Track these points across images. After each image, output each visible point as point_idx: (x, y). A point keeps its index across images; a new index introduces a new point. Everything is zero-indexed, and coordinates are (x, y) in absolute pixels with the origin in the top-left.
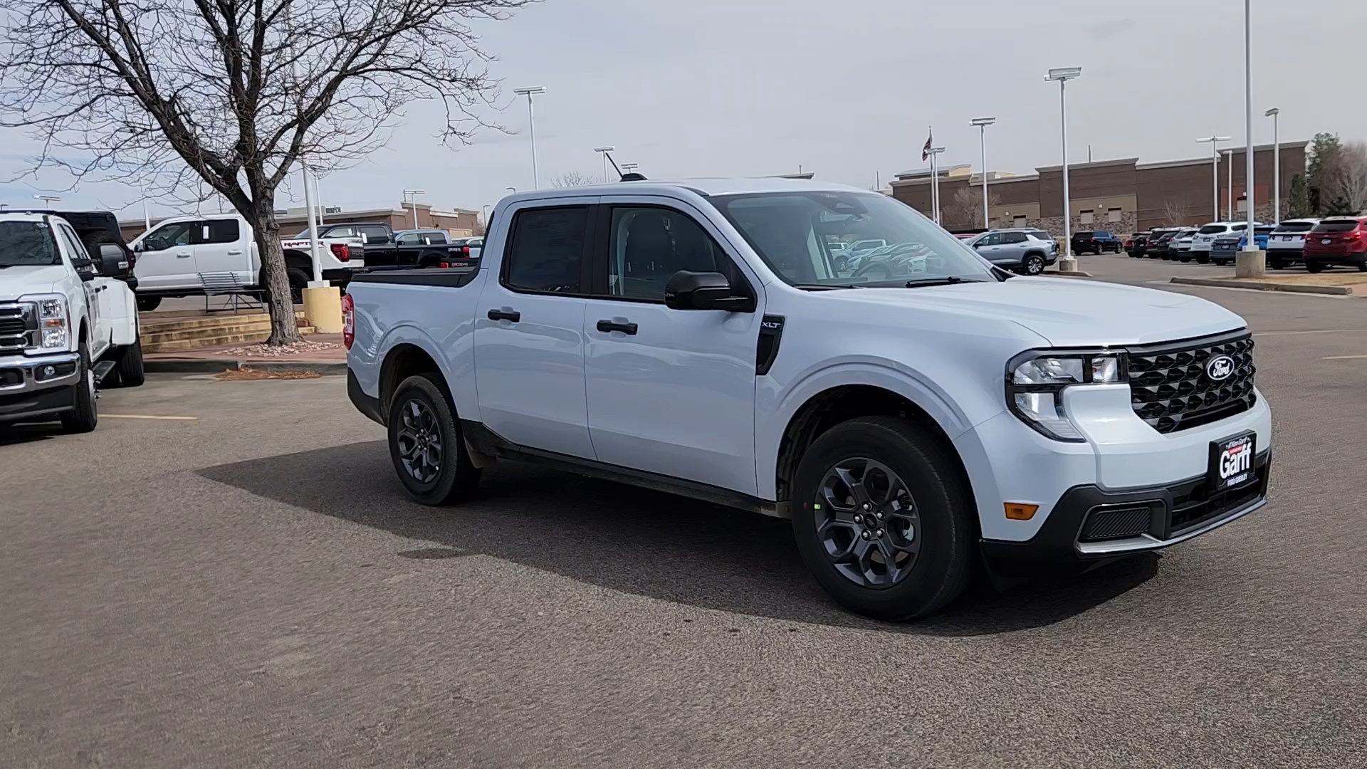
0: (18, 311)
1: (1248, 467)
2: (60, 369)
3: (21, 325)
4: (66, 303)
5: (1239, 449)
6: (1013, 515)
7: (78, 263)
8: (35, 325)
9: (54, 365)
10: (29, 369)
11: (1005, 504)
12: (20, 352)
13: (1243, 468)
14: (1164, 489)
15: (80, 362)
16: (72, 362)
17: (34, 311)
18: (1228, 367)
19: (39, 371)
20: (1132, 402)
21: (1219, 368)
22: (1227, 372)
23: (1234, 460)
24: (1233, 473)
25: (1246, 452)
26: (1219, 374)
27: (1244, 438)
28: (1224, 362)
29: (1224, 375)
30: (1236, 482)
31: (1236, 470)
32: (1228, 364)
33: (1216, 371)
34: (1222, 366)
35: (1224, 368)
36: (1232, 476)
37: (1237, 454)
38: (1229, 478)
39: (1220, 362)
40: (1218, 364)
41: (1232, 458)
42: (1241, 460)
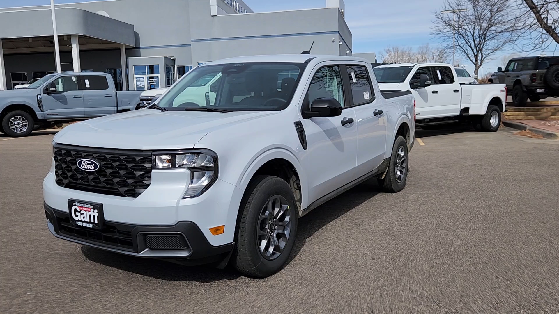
1: (96, 222)
5: (87, 209)
7: (413, 82)
18: (93, 166)
21: (86, 165)
22: (92, 168)
23: (83, 214)
24: (83, 220)
25: (94, 214)
26: (85, 167)
27: (88, 204)
28: (89, 162)
29: (89, 169)
30: (84, 225)
31: (85, 220)
32: (94, 164)
33: (83, 166)
34: (88, 164)
35: (90, 166)
36: (81, 221)
37: (86, 211)
38: (79, 221)
39: (86, 162)
40: (85, 162)
41: (82, 212)
42: (90, 216)
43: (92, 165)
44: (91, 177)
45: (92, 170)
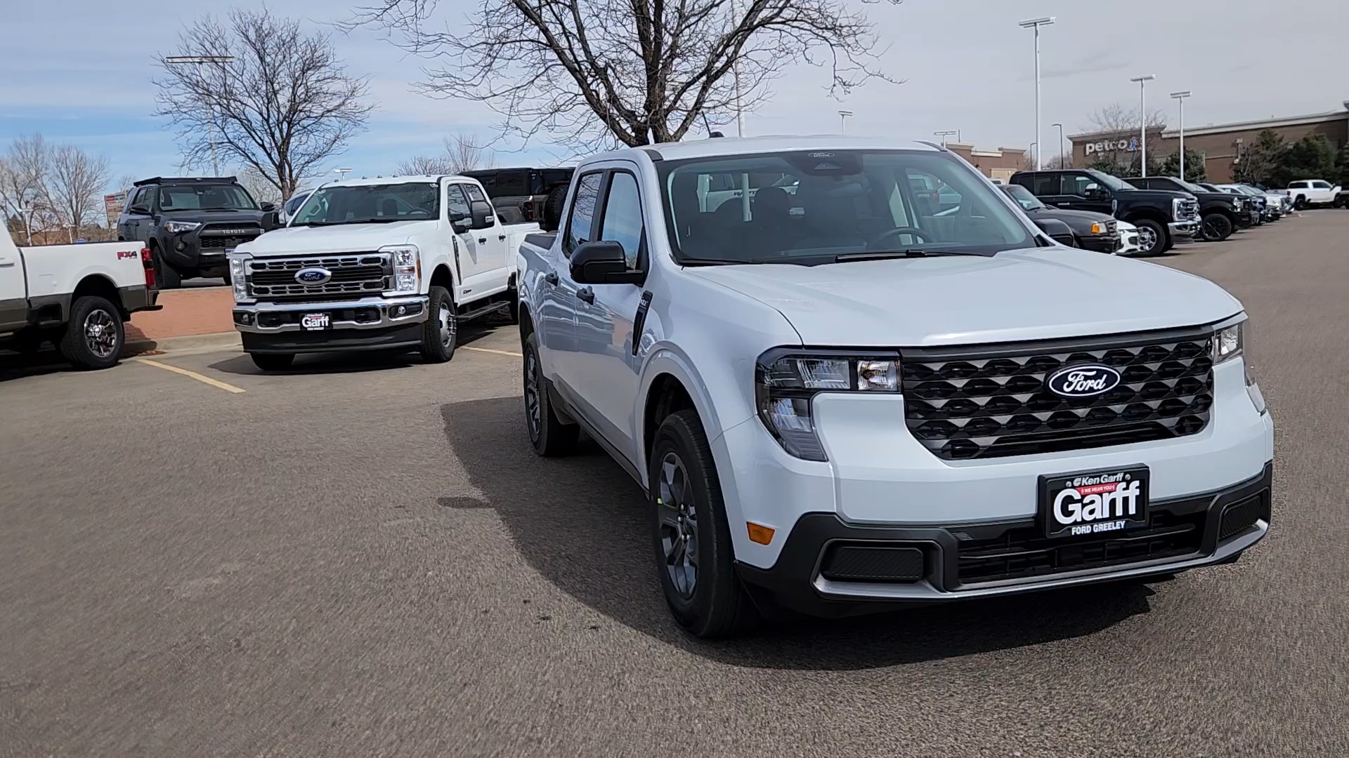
0: (378, 260)
1: (1132, 511)
2: (411, 309)
3: (378, 272)
4: (418, 253)
5: (1108, 488)
6: (757, 538)
7: (453, 218)
8: (391, 272)
9: (405, 305)
10: (384, 309)
11: (748, 523)
12: (379, 295)
13: (1119, 512)
14: (941, 529)
15: (428, 304)
16: (420, 303)
17: (391, 261)
18: (1101, 381)
19: (394, 311)
20: (906, 418)
21: (1080, 381)
22: (1100, 387)
23: (1092, 502)
24: (1089, 518)
25: (1126, 493)
26: (1078, 388)
27: (1116, 474)
28: (1093, 373)
29: (1091, 390)
30: (1095, 531)
31: (1097, 515)
32: (1105, 376)
33: (1071, 384)
34: (1086, 378)
35: (1093, 381)
36: (1084, 522)
37: (1101, 494)
38: (1075, 523)
39: (1082, 373)
40: (1077, 375)
41: (1086, 500)
42: (1113, 502)
43: (1101, 379)
44: (1081, 412)
45: (1098, 390)
